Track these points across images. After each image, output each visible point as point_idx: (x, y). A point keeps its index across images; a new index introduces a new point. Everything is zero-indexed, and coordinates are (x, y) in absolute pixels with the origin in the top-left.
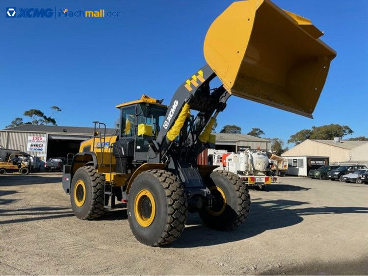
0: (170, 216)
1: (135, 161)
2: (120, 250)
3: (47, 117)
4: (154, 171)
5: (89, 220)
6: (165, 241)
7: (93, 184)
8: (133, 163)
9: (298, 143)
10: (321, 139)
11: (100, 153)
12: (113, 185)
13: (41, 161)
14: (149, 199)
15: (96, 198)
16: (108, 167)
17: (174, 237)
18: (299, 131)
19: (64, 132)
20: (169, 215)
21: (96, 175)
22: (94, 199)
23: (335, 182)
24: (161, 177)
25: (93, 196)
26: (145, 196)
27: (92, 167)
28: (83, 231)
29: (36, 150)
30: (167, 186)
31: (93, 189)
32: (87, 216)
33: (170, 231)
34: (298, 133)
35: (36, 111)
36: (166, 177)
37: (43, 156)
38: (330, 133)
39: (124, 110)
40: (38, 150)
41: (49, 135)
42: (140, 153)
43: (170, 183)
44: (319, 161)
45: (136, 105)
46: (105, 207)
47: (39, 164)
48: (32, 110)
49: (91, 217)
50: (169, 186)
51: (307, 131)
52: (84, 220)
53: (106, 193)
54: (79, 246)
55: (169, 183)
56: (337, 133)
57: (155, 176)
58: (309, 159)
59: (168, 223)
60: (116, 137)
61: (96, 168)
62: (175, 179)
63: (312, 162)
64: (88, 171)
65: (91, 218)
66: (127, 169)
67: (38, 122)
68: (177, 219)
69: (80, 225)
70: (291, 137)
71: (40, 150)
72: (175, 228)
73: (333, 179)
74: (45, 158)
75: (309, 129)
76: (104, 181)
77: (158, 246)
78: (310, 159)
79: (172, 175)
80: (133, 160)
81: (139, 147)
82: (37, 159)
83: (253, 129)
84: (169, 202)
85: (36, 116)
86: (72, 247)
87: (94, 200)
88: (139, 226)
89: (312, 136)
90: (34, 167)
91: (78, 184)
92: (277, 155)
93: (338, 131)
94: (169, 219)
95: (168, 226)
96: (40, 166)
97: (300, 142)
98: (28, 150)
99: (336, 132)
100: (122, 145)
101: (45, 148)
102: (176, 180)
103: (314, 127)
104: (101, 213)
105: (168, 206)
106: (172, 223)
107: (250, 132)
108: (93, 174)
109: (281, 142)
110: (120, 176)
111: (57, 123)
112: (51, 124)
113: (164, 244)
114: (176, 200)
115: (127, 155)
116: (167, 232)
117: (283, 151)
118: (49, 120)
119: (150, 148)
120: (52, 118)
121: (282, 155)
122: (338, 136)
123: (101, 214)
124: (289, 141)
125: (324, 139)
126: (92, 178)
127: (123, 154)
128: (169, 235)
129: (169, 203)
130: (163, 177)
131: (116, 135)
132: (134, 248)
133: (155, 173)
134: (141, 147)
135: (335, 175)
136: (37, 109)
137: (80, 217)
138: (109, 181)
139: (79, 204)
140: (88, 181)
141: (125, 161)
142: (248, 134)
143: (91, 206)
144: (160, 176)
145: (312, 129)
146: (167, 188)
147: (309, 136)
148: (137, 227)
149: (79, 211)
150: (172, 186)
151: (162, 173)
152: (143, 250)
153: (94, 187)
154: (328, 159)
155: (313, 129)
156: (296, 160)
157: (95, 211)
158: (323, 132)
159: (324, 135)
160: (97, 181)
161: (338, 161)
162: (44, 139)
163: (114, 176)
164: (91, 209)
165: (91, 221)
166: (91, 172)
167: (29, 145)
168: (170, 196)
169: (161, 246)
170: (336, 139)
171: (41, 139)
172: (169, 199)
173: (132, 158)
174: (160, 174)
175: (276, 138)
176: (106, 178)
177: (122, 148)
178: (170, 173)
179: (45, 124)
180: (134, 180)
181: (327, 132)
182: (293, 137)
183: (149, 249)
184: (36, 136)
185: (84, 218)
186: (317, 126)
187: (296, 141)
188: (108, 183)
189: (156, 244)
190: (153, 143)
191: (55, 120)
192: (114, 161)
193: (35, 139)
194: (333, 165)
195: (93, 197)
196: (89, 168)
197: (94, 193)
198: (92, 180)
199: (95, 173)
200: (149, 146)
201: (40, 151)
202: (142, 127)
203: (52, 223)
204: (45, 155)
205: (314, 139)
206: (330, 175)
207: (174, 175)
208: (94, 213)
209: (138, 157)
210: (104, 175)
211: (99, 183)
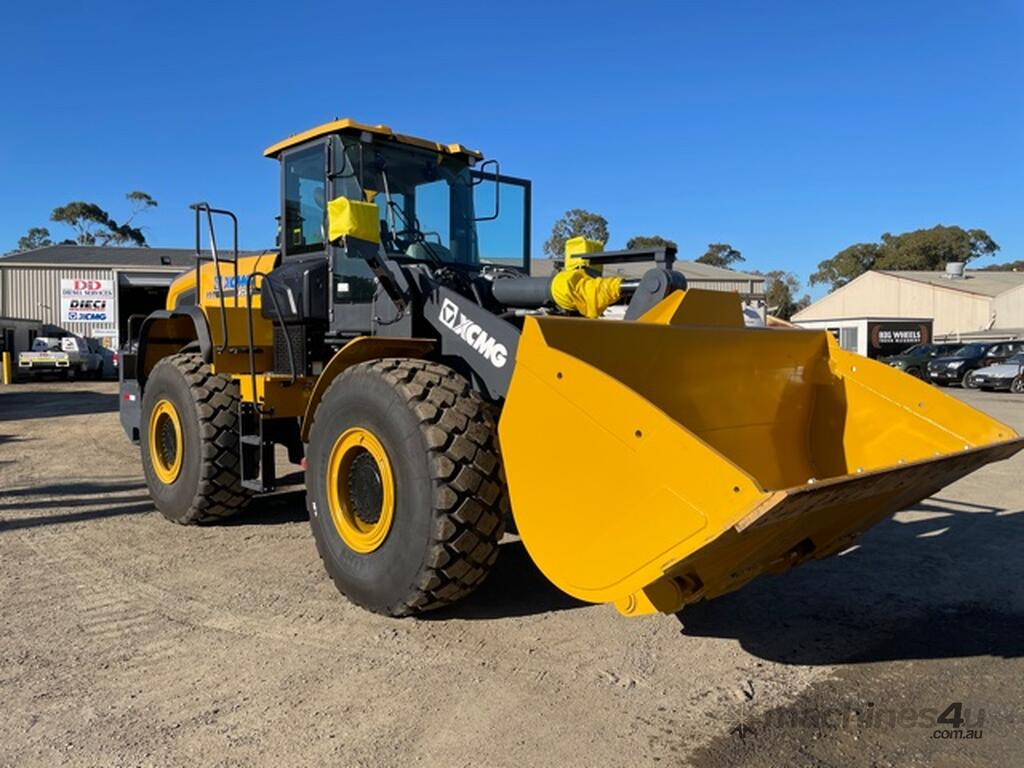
0: (444, 519)
1: (333, 332)
2: (277, 630)
3: (119, 226)
4: (389, 362)
5: (201, 524)
6: (432, 599)
7: (201, 411)
8: (326, 341)
9: (841, 284)
10: (906, 269)
11: (217, 309)
12: (264, 413)
13: (105, 349)
14: (373, 459)
15: (216, 457)
16: (245, 355)
17: (464, 586)
18: (843, 247)
19: (164, 263)
20: (440, 513)
21: (211, 383)
22: (207, 460)
23: (948, 389)
24: (409, 385)
25: (204, 449)
26: (358, 451)
27: (198, 359)
28: (170, 564)
29: (86, 317)
30: (433, 416)
31: (202, 427)
32: (191, 512)
33: (445, 567)
34: (840, 256)
35: (85, 206)
36: (430, 384)
37: (109, 335)
38: (933, 253)
39: (289, 160)
40: (93, 317)
41: (119, 273)
42: (349, 307)
43: (444, 405)
44: (903, 330)
45: (327, 140)
46: (245, 484)
47: (100, 357)
48: (73, 205)
49: (207, 515)
50: (439, 414)
51: (867, 246)
52: (182, 524)
53: (244, 439)
54: (141, 619)
55: (438, 403)
56: (954, 252)
57: (391, 379)
58: (874, 327)
59: (438, 542)
60: (274, 256)
61: (209, 360)
62: (459, 389)
63: (881, 335)
64: (184, 369)
65: (203, 519)
66: (310, 360)
67: (93, 241)
68: (468, 525)
69: (168, 541)
70: (819, 267)
71: (98, 317)
72: (463, 555)
73: (942, 382)
74: (116, 342)
75: (872, 243)
76: (238, 400)
77: (408, 616)
78: (877, 327)
79: (451, 375)
80: (328, 330)
81: (343, 287)
82: (92, 346)
83: (711, 246)
84: (441, 467)
85: (88, 221)
86: (114, 626)
87: (208, 464)
88: (346, 549)
89: (879, 263)
90: (85, 368)
91: (159, 414)
92: (779, 317)
93: (954, 246)
94: (442, 526)
95: (437, 550)
96: (102, 363)
97: (845, 280)
98: (65, 318)
99: (951, 249)
100: (290, 283)
101: (111, 312)
102: (465, 395)
103: (886, 237)
104: (235, 501)
105: (435, 483)
106: (451, 540)
107: (703, 255)
108: (200, 378)
109: (791, 282)
110: (286, 383)
111: (149, 241)
112: (130, 243)
113: (429, 607)
114: (464, 461)
115: (306, 314)
116: (438, 571)
117: (794, 309)
118: (126, 232)
119: (380, 287)
120: (132, 228)
121: (792, 319)
122: (954, 259)
123: (239, 507)
124: (813, 279)
125: (915, 268)
126: (196, 393)
127: (294, 310)
128: (445, 581)
129: (440, 474)
130: (419, 383)
131: (274, 251)
132: (326, 621)
133: (389, 370)
134: (350, 288)
135: (951, 371)
136: (88, 203)
137: (171, 515)
138: (251, 400)
139: (166, 476)
140: (186, 401)
141: (299, 332)
142: (697, 261)
143: (202, 483)
144: (408, 380)
145: (880, 242)
146: (433, 421)
147: (873, 263)
148: (339, 552)
149: (168, 496)
150: (451, 415)
151: (414, 371)
152: (357, 629)
153: (206, 420)
154: (928, 325)
155: (883, 242)
156: (837, 329)
157: (215, 498)
158: (914, 249)
159: (915, 259)
160: (216, 401)
161: (958, 332)
162: (108, 284)
163: (266, 383)
164: (200, 490)
165: (205, 529)
166: (194, 371)
167: (66, 303)
168: (441, 450)
169: (418, 614)
170: (952, 267)
171: (99, 286)
172: (439, 460)
173: (324, 324)
174: (406, 374)
175: (778, 270)
176: (243, 392)
177: (289, 292)
178: (443, 370)
179: (112, 243)
180: (323, 397)
181: (925, 250)
182: (827, 265)
183: (377, 626)
184: (85, 278)
185: (183, 519)
186: (896, 233)
187: (833, 278)
188: (247, 406)
189: (400, 611)
190: (386, 268)
191: (143, 233)
192: (266, 337)
193: (81, 285)
194: (942, 343)
195: (204, 455)
196: (188, 361)
197: (207, 440)
198: (198, 398)
199: (209, 374)
200: (376, 280)
201: (100, 321)
202: (342, 208)
203: (77, 539)
204: (115, 333)
205: (885, 269)
206: (934, 370)
207: (456, 377)
208: (213, 504)
209: (344, 319)
210: (237, 382)
211: (221, 407)
